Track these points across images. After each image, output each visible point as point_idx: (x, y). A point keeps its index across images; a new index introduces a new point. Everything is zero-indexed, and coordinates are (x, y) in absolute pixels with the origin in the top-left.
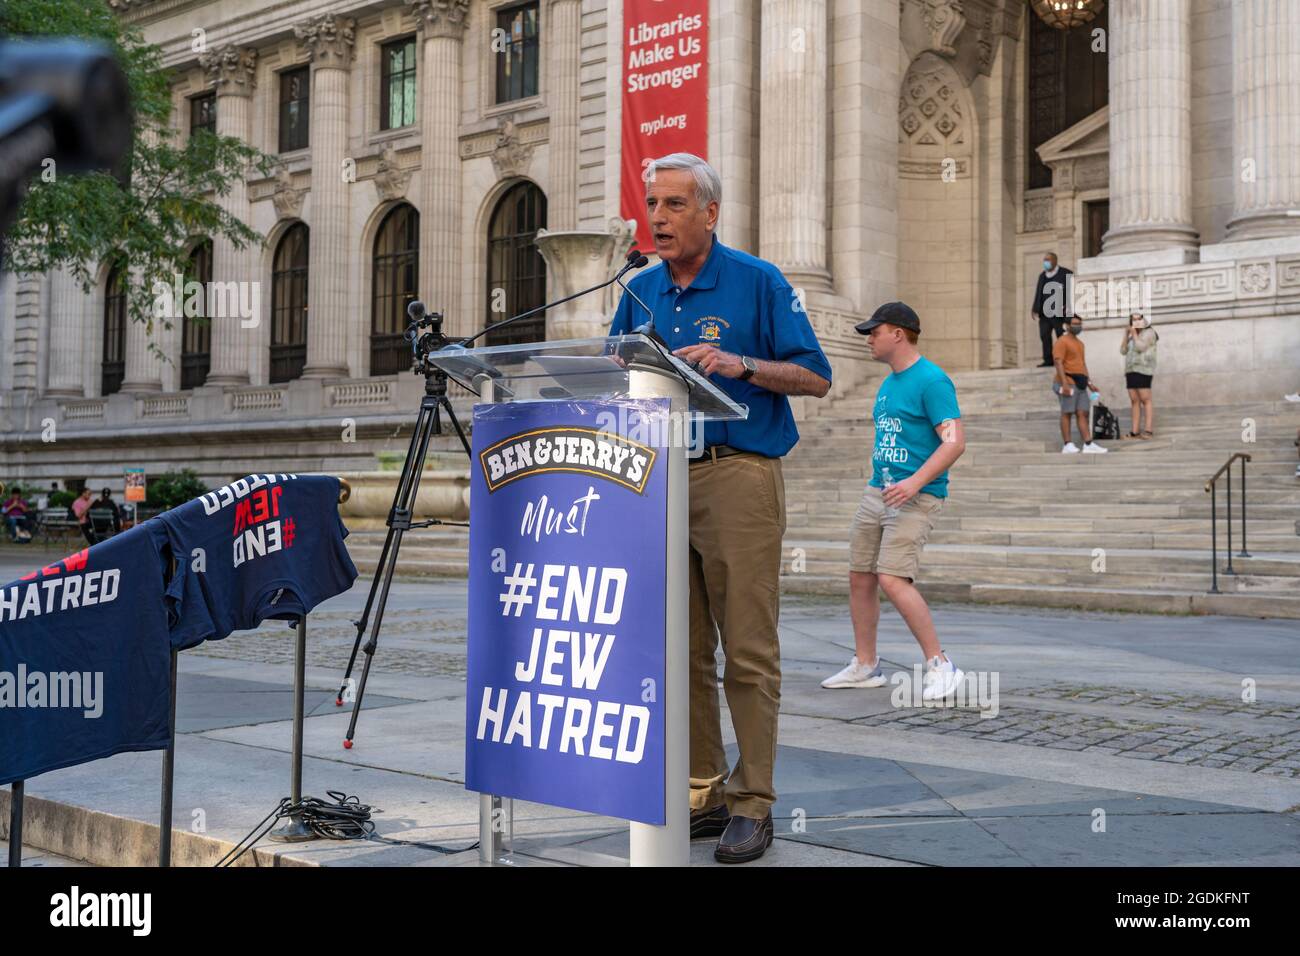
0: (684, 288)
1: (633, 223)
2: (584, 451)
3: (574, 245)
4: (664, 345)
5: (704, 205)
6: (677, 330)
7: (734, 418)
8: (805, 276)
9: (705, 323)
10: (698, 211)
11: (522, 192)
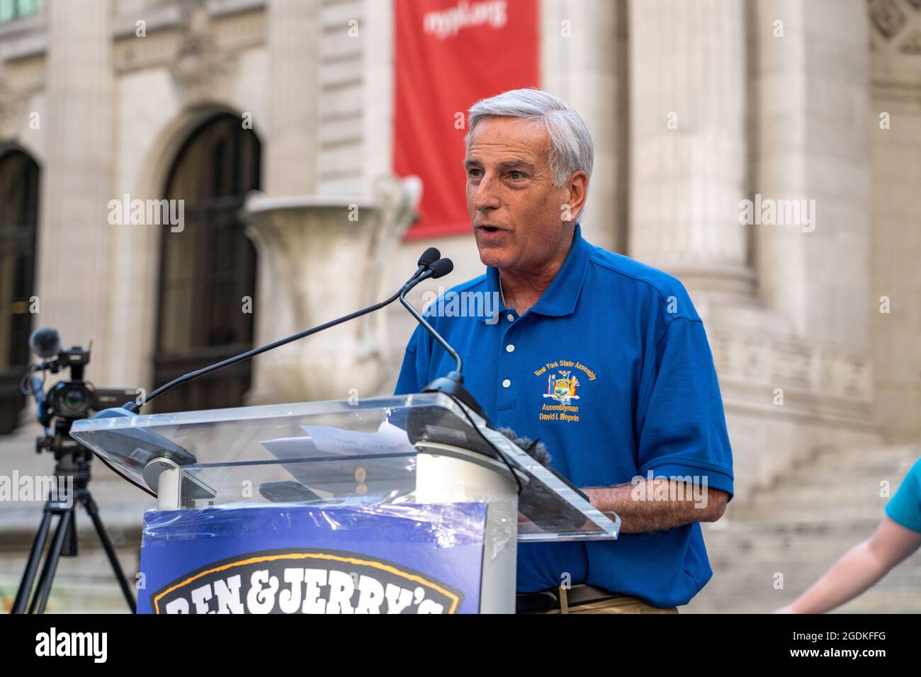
0: (522, 312)
1: (413, 186)
2: (335, 593)
3: (312, 223)
4: (478, 410)
5: (563, 178)
6: (506, 383)
7: (595, 536)
8: (712, 277)
9: (554, 371)
10: (551, 188)
11: (222, 129)
